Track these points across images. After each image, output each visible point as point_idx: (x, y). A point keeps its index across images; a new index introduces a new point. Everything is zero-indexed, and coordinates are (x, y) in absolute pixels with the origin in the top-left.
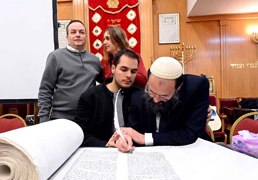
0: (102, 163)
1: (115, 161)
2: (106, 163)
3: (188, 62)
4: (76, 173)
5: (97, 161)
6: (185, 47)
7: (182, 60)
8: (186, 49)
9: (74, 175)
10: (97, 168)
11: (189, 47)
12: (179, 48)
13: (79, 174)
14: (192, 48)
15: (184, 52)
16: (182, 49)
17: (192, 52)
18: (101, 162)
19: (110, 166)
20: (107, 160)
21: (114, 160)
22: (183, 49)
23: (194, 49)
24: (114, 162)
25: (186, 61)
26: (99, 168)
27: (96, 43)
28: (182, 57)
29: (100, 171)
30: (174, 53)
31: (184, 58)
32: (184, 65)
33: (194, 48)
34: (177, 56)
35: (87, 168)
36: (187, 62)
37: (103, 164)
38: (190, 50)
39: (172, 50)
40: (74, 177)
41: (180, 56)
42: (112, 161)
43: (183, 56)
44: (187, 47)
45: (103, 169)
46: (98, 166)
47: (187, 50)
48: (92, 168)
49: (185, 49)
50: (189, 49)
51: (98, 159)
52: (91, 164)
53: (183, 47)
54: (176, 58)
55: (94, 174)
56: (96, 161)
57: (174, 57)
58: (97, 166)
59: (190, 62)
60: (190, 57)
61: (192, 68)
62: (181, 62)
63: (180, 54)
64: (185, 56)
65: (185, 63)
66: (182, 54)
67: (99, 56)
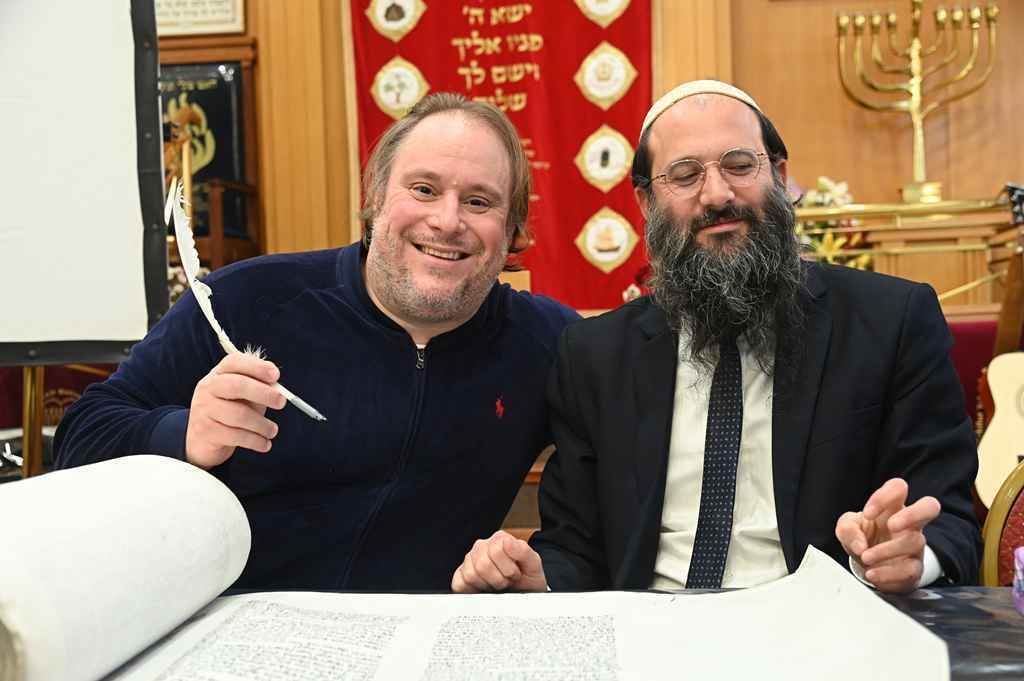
0: (313, 653)
1: (375, 648)
2: (328, 654)
3: (953, 107)
5: (292, 646)
6: (931, 16)
7: (911, 95)
8: (938, 23)
10: (287, 673)
11: (958, 15)
12: (893, 18)
14: (972, 21)
15: (921, 42)
16: (909, 27)
17: (976, 40)
18: (307, 650)
19: (345, 668)
21: (371, 645)
22: (916, 24)
23: (989, 27)
24: (369, 652)
25: (942, 96)
26: (295, 675)
27: (389, 4)
28: (912, 76)
30: (858, 56)
31: (922, 84)
32: (924, 120)
33: (989, 20)
34: (879, 66)
35: (238, 671)
36: (944, 104)
37: (316, 659)
38: (964, 33)
39: (851, 31)
41: (898, 72)
42: (360, 648)
43: (916, 65)
44: (942, 15)
46: (292, 666)
47: (942, 33)
48: (260, 671)
49: (927, 26)
50: (955, 23)
51: (300, 639)
52: (262, 656)
53: (913, 11)
54: (876, 84)
56: (284, 645)
57: (863, 77)
58: (285, 665)
59: (968, 101)
60: (964, 73)
61: (974, 139)
62: (903, 105)
63: (896, 54)
64: (932, 69)
65: (935, 109)
66: (908, 58)
67: (403, 80)
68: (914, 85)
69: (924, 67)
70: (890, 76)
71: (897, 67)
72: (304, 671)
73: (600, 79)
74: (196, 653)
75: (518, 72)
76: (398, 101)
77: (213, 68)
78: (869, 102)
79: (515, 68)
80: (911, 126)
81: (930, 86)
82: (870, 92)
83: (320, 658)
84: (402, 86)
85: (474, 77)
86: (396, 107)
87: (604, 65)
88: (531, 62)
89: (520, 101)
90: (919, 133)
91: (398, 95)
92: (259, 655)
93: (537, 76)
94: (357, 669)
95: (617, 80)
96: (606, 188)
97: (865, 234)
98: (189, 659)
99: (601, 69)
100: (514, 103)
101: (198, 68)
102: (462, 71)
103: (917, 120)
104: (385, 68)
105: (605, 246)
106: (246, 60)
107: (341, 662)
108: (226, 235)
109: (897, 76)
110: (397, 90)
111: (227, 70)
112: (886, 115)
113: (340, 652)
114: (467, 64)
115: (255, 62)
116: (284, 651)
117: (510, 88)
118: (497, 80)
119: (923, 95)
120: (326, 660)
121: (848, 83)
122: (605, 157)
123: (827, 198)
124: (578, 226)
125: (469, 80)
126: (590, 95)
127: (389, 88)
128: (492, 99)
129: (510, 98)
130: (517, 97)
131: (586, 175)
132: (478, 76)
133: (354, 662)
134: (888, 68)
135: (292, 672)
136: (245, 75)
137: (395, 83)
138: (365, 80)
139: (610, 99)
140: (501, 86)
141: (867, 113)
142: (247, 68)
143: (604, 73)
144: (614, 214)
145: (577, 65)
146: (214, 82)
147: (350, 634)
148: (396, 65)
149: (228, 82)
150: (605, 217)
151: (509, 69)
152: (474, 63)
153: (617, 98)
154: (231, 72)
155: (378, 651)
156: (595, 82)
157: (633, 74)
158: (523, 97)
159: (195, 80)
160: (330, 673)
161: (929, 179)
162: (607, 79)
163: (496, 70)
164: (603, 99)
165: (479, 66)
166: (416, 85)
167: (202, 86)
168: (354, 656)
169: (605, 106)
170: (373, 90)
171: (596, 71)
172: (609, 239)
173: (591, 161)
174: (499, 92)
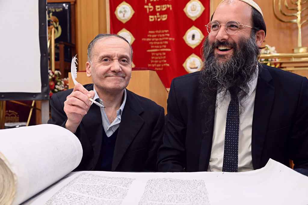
0: (106, 188)
1: (126, 187)
4: (66, 196)
5: (99, 185)
7: (297, 17)
9: (63, 198)
10: (98, 193)
13: (71, 197)
18: (104, 186)
19: (117, 192)
20: (114, 185)
24: (124, 188)
26: (101, 194)
28: (298, 11)
29: (100, 196)
30: (280, 4)
32: (302, 26)
34: (287, 8)
35: (82, 192)
40: (64, 200)
41: (293, 10)
42: (121, 187)
43: (299, 7)
45: (106, 194)
46: (100, 191)
48: (90, 192)
51: (102, 183)
54: (286, 14)
55: (91, 199)
57: (281, 11)
58: (97, 191)
62: (295, 21)
63: (292, 3)
64: (304, 9)
65: (305, 22)
66: (297, 5)
67: (126, 9)
68: (299, 14)
69: (302, 8)
70: (290, 11)
71: (293, 8)
72: (104, 193)
73: (192, 10)
74: (68, 186)
75: (165, 7)
76: (124, 16)
77: (61, 4)
78: (283, 20)
79: (164, 6)
80: (297, 28)
81: (304, 15)
82: (283, 16)
83: (109, 189)
84: (125, 11)
85: (150, 9)
86: (123, 18)
87: (193, 6)
88: (169, 4)
89: (165, 17)
90: (300, 30)
91: (124, 15)
92: (88, 187)
93: (171, 9)
94: (121, 193)
95: (198, 11)
96: (193, 47)
97: (281, 64)
98: (66, 188)
99: (192, 7)
100: (163, 18)
101: (56, 4)
102: (146, 7)
103: (299, 26)
104: (120, 5)
105: (193, 67)
106: (73, 2)
107: (115, 190)
108: (65, 61)
109: (293, 11)
110: (124, 13)
111: (66, 5)
112: (289, 24)
113: (115, 187)
114: (147, 4)
115: (75, 2)
116: (96, 187)
117: (162, 13)
118: (157, 10)
119: (301, 17)
120: (111, 189)
121: (276, 13)
122: (193, 37)
123: (268, 52)
124: (184, 60)
125: (148, 10)
126: (189, 15)
127: (121, 12)
128: (155, 17)
129: (162, 16)
130: (164, 16)
131: (187, 43)
132: (151, 9)
133: (120, 191)
134: (289, 8)
135: (100, 193)
136: (72, 7)
137: (123, 10)
138: (113, 9)
139: (196, 17)
140: (158, 12)
141: (282, 23)
142: (73, 5)
143: (194, 8)
144: (196, 56)
145: (184, 5)
146: (61, 9)
147: (118, 182)
148: (123, 4)
149: (66, 9)
150: (193, 57)
151: (162, 6)
152: (150, 4)
153: (198, 17)
154: (67, 6)
155: (127, 188)
156: (191, 11)
157: (203, 9)
158: (166, 16)
159: (55, 8)
160: (112, 193)
161: (303, 46)
162: (195, 10)
163: (157, 7)
164: (193, 17)
165: (152, 5)
166: (130, 11)
167: (57, 10)
168: (120, 189)
169: (194, 19)
170: (116, 13)
171: (191, 7)
172: (194, 64)
173: (189, 38)
174: (158, 14)
